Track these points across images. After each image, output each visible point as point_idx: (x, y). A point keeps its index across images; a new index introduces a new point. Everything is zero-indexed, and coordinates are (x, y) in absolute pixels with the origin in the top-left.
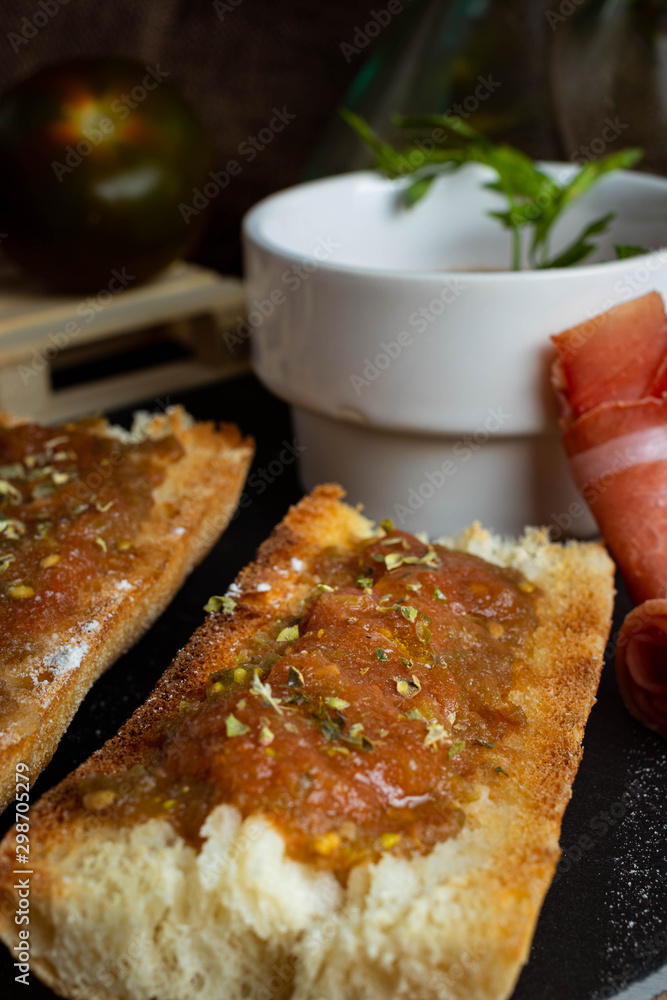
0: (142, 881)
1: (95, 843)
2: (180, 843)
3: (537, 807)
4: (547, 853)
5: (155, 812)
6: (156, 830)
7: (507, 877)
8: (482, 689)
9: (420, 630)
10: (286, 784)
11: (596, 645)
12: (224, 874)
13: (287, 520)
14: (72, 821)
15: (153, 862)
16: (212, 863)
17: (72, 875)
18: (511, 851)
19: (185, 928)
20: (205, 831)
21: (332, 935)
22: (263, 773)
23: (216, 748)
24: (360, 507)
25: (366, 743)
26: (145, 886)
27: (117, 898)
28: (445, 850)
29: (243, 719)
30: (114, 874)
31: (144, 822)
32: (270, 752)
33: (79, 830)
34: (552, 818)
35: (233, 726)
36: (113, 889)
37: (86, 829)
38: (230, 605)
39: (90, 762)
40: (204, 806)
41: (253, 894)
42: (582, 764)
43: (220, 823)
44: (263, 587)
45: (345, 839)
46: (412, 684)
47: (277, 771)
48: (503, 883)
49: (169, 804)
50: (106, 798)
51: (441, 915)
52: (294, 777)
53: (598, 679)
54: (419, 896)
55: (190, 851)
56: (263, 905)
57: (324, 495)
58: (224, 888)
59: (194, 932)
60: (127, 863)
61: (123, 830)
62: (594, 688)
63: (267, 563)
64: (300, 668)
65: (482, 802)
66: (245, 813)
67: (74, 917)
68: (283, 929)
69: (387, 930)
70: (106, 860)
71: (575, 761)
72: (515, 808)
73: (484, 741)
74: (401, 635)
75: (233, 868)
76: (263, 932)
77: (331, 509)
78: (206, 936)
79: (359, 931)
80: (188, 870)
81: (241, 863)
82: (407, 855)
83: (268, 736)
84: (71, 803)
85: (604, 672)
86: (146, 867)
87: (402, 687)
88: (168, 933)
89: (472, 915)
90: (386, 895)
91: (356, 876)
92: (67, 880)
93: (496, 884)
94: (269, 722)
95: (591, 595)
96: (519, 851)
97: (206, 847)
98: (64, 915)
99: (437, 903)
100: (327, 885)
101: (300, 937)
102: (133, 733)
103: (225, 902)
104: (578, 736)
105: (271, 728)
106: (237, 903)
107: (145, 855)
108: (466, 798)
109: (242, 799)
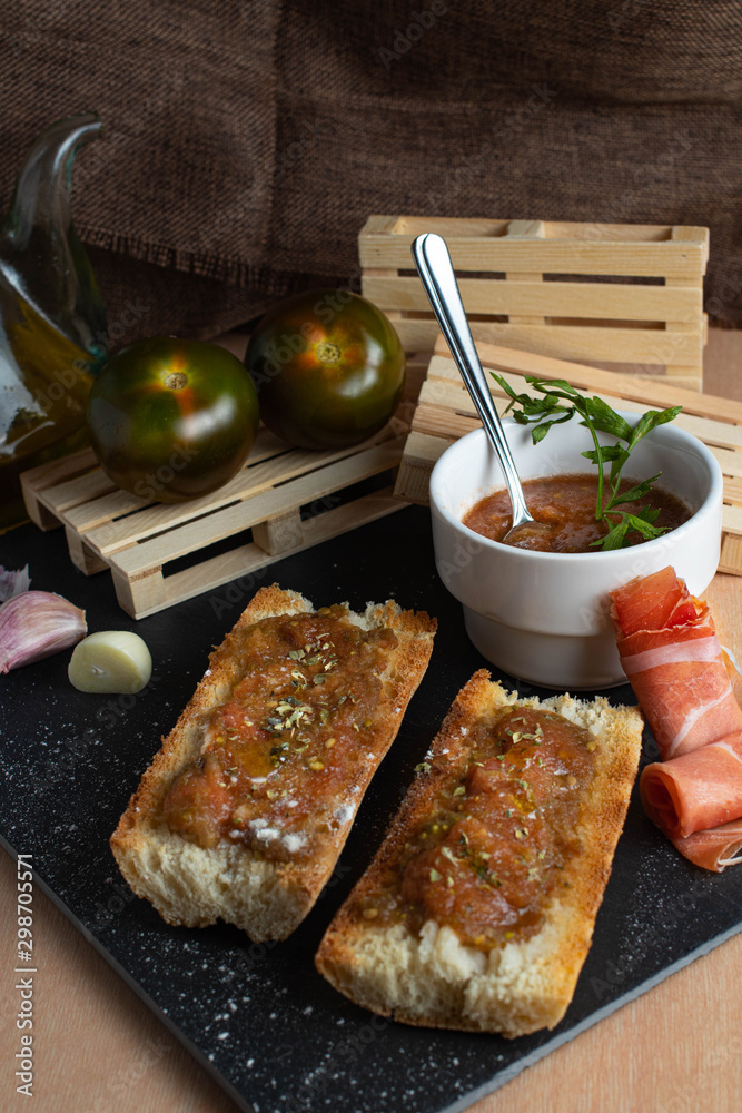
0: (393, 957)
1: (369, 935)
2: (409, 938)
3: (584, 909)
4: (585, 943)
5: (397, 920)
6: (398, 930)
7: (565, 959)
8: (562, 827)
9: (528, 795)
10: (460, 911)
11: (626, 790)
12: (431, 954)
13: (458, 698)
14: (358, 923)
15: (397, 948)
16: (424, 950)
17: (360, 953)
18: (568, 939)
19: (413, 977)
20: (422, 933)
21: (482, 987)
22: (449, 904)
23: (426, 888)
24: (500, 682)
25: (499, 884)
26: (394, 961)
27: (381, 965)
28: (537, 940)
29: (439, 870)
30: (379, 953)
31: (392, 926)
32: (452, 891)
33: (361, 927)
34: (590, 918)
35: (434, 875)
36: (379, 961)
37: (365, 928)
38: (428, 767)
39: (362, 881)
40: (420, 920)
41: (444, 965)
42: (610, 878)
43: (429, 930)
44: (446, 751)
45: (488, 938)
46: (523, 832)
47: (456, 904)
48: (562, 963)
49: (404, 916)
50: (373, 913)
51: (532, 981)
52: (463, 908)
53: (624, 817)
54: (523, 969)
55: (415, 941)
56: (449, 969)
57: (478, 677)
58: (430, 962)
59: (416, 979)
60: (385, 948)
61: (383, 930)
62: (622, 823)
63: (447, 734)
64: (466, 831)
65: (556, 908)
66: (440, 925)
67: (361, 973)
68: (459, 979)
69: (507, 986)
70: (375, 946)
71: (606, 878)
72: (573, 910)
73: (559, 865)
74: (519, 797)
75: (435, 953)
76: (449, 980)
77: (484, 686)
78: (422, 981)
79: (495, 986)
80: (413, 950)
81: (439, 951)
82: (518, 941)
83: (451, 882)
84: (356, 912)
85: (629, 810)
86: (394, 950)
87: (518, 834)
88: (404, 979)
89: (546, 981)
90: (508, 968)
91: (493, 953)
92: (358, 956)
93: (558, 962)
94: (451, 873)
95: (628, 751)
96: (572, 940)
97: (423, 942)
98: (357, 973)
99: (531, 974)
100: (480, 957)
101: (466, 984)
102: (381, 861)
103: (431, 967)
104: (609, 858)
105: (453, 877)
106: (437, 969)
107: (393, 944)
108: (547, 906)
109: (439, 918)
